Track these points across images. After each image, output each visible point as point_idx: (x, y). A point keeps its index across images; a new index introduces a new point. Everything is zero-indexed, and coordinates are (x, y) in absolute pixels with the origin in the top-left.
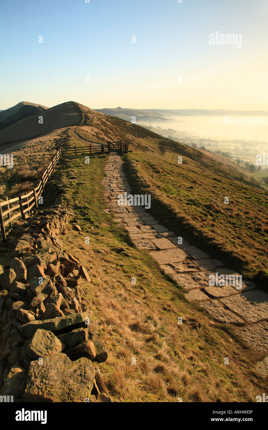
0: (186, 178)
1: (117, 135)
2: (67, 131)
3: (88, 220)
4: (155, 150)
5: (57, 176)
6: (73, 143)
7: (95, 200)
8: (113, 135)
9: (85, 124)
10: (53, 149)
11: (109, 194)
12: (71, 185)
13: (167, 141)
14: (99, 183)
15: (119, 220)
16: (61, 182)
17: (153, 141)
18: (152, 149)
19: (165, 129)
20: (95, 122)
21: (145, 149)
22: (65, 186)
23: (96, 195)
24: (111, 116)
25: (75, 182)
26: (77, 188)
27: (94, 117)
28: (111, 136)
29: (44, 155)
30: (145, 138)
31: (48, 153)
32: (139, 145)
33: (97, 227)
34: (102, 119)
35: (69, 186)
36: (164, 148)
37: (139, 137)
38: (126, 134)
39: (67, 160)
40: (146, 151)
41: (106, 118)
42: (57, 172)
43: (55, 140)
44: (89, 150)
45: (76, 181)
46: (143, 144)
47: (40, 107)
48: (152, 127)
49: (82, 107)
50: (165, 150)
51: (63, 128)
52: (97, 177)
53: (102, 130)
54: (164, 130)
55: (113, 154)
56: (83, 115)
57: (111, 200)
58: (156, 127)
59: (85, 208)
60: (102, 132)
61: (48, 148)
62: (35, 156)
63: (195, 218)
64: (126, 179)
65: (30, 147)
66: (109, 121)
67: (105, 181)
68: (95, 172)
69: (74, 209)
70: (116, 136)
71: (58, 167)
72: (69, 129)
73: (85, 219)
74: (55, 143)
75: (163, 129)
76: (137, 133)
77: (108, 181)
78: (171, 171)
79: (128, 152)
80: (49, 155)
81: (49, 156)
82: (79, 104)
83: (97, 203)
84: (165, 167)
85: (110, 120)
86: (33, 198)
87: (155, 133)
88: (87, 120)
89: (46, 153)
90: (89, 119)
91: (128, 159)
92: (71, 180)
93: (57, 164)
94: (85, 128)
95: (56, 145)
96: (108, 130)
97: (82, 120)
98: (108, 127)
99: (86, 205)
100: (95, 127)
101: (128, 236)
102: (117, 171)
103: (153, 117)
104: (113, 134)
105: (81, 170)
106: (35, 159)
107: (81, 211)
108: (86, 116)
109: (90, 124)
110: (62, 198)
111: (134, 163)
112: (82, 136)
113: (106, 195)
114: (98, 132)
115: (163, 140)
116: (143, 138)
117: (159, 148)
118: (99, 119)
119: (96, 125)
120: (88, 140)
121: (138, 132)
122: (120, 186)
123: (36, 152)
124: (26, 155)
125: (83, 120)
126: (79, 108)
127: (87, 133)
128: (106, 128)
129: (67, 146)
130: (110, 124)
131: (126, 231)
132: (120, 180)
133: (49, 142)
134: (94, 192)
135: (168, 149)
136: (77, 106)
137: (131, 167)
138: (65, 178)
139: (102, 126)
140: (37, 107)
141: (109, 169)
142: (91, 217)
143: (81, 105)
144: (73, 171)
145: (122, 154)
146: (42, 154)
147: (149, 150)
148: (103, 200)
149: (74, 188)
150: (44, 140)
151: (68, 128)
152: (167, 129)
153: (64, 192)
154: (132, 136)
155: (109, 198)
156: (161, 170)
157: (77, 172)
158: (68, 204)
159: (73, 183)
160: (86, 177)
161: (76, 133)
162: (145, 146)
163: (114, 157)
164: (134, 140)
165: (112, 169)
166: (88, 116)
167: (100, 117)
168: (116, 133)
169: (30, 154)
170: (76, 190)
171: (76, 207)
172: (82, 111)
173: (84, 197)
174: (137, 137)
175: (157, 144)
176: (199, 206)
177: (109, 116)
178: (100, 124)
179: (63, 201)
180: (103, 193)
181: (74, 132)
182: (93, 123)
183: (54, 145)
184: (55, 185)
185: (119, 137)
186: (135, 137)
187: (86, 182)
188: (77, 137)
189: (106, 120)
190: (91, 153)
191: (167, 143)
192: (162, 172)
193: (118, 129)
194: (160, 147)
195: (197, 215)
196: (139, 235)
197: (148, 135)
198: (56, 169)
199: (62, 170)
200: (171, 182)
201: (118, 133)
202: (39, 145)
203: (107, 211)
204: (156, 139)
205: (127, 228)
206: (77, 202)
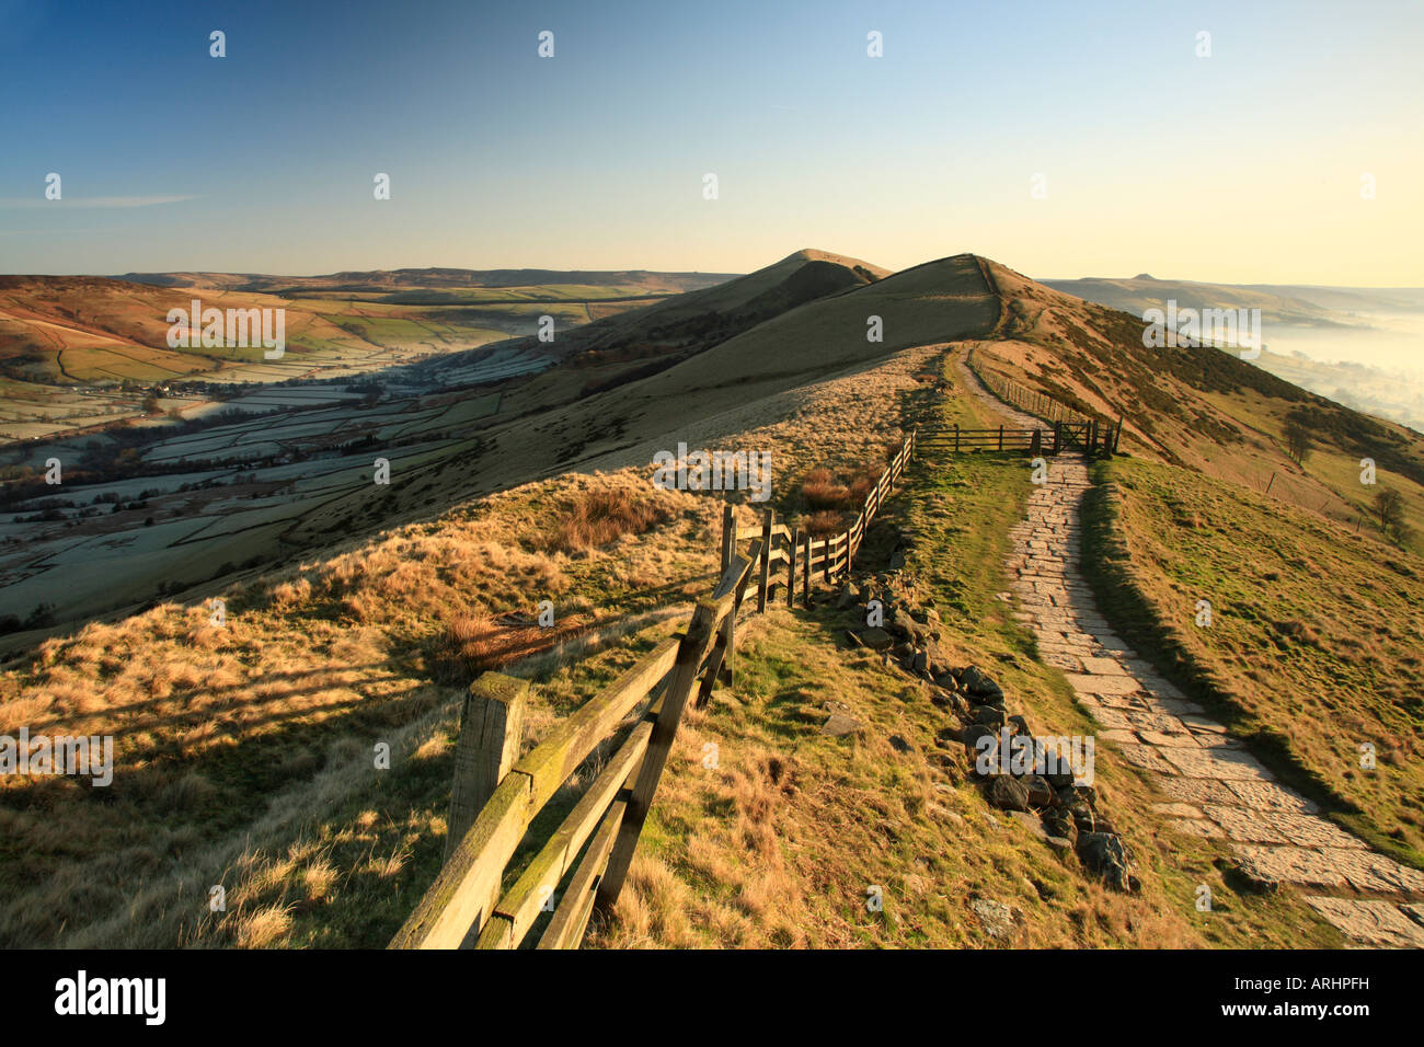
0: (1276, 551)
1: (1120, 376)
2: (940, 358)
3: (959, 607)
4: (1266, 442)
5: (899, 505)
6: (954, 410)
7: (983, 571)
8: (1106, 379)
9: (1009, 334)
10: (893, 425)
11: (1020, 562)
12: (933, 531)
13: (1326, 411)
14: (1003, 535)
15: (1028, 617)
16: (907, 521)
17: (1265, 408)
18: (1256, 437)
19: (1325, 362)
20: (1046, 326)
21: (1226, 434)
22: (916, 532)
23: (988, 561)
24: (1106, 307)
25: (941, 526)
26: (946, 540)
27: (1042, 309)
28: (1096, 382)
29: (866, 442)
30: (1233, 394)
31: (879, 438)
32: (1203, 417)
33: (975, 621)
34: (1072, 319)
35: (926, 533)
36: (1310, 436)
37: (1208, 389)
38: (1158, 372)
39: (929, 464)
40: (1230, 440)
41: (1089, 317)
42: (900, 494)
43: (901, 392)
44: (997, 441)
45: (946, 524)
46: (1219, 417)
47: (858, 268)
48: (1272, 354)
49: (1003, 275)
50: (1313, 442)
51: (928, 347)
52: (1001, 519)
53: (1066, 358)
54: (1322, 364)
55: (1069, 458)
56: (1005, 302)
57: (1020, 575)
58: (1285, 354)
59: (956, 583)
60: (1063, 366)
61: (878, 421)
62: (842, 442)
63: (1226, 644)
64: (1079, 533)
65: (826, 410)
66: (1099, 326)
67: (1020, 531)
68: (998, 505)
69: (932, 583)
70: (1118, 379)
71: (903, 481)
72: (949, 350)
73: (952, 605)
74: (899, 407)
75: (1318, 360)
76: (1201, 375)
77: (1027, 532)
78: (1232, 524)
79: (1114, 457)
80: (880, 442)
81: (881, 448)
82: (993, 263)
83: (985, 576)
84: (1216, 512)
85: (1101, 322)
86: (844, 548)
87: (1275, 379)
88: (1017, 320)
89: (872, 438)
90: (1022, 318)
91: (1106, 477)
92: (932, 520)
93: (902, 474)
94: (1006, 350)
95: (902, 413)
96: (1089, 357)
97: (998, 320)
98: (1089, 349)
99: (960, 578)
100: (1040, 345)
101: (1033, 644)
102: (1060, 509)
103: (1278, 315)
104: (1106, 374)
105: (963, 497)
106: (841, 451)
107: (946, 589)
108: (1014, 305)
109: (1025, 335)
110: (907, 558)
111: (1116, 491)
112: (989, 381)
113: (1011, 564)
114: (1051, 366)
115: (1309, 406)
116: (1222, 392)
117: (1284, 433)
118: (1061, 319)
119: (1046, 340)
120: (1004, 397)
121: (1205, 369)
122: (1054, 547)
123: (844, 431)
124: (816, 436)
125: (1003, 320)
126: (992, 278)
127: (1008, 366)
128: (1082, 350)
129: (935, 419)
130: (1100, 338)
131: (1034, 637)
132: (1062, 533)
133: (882, 400)
134: (984, 553)
135: (1324, 442)
136: (988, 270)
137: (1105, 502)
138: (919, 513)
139: (1069, 345)
140: (851, 267)
141: (1040, 502)
142: (966, 603)
143: (1003, 268)
144: (942, 498)
145: (1094, 461)
146: (861, 440)
147: (1241, 440)
148: (1002, 573)
149: (938, 539)
150: (866, 391)
151: (947, 345)
152: (1335, 361)
153: (911, 544)
154: (1180, 384)
155: (1018, 571)
156: (1197, 519)
157: (951, 500)
158: (919, 572)
159: (937, 527)
160: (973, 515)
161: (971, 368)
162: (1227, 425)
163: (1067, 467)
164: (1185, 399)
165: (1048, 503)
166: (1021, 307)
167: (1065, 312)
168: (1119, 372)
169: (826, 433)
170: (943, 544)
171: (936, 580)
172: (1001, 288)
173: (957, 561)
174: (1201, 389)
175: (1280, 419)
176: (1258, 623)
177: (1098, 307)
178: (1062, 336)
179: (908, 563)
180: (1008, 558)
181: (966, 364)
182: (1036, 331)
183: (896, 414)
184: (892, 526)
185: (1125, 385)
186: (1193, 386)
187: (968, 528)
188: (971, 384)
189: (1088, 323)
190: (1000, 450)
191: (1323, 416)
192: (1201, 525)
193: (1129, 357)
194: (1289, 433)
195: (1235, 640)
196: (1057, 646)
197: (1245, 385)
198: (897, 486)
199: (913, 492)
200: (1213, 556)
201: (1125, 369)
202: (850, 407)
203: (1004, 597)
204: (1277, 400)
205: (1037, 632)
206: (939, 571)
